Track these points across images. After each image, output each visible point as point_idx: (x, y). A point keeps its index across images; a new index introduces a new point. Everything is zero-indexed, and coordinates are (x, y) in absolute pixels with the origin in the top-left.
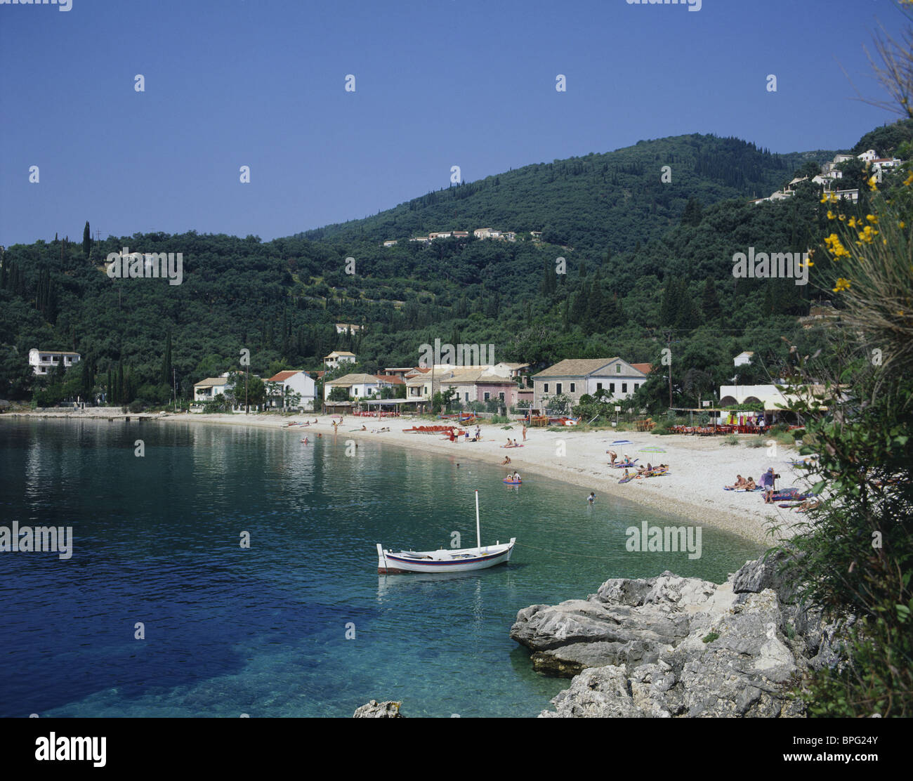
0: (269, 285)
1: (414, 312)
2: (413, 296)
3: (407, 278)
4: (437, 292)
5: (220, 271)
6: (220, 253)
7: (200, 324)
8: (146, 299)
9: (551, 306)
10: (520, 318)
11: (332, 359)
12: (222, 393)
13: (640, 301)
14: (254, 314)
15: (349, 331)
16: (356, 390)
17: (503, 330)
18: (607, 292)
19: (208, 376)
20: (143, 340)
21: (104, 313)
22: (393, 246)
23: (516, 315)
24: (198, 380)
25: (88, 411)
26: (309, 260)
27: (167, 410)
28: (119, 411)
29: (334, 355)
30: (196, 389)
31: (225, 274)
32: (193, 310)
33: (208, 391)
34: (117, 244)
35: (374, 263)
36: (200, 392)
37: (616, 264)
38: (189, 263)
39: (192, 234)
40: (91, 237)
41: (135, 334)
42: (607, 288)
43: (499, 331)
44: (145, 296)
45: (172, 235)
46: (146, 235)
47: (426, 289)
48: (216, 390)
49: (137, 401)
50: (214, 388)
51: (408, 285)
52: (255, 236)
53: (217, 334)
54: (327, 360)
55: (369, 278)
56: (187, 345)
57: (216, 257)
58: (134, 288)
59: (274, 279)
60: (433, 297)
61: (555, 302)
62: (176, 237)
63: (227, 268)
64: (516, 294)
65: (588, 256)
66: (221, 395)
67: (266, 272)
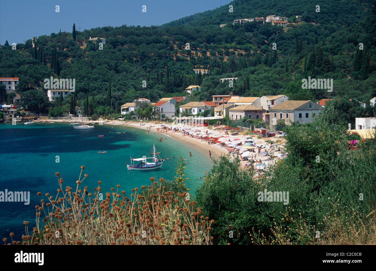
0: (161, 51)
1: (233, 62)
2: (233, 53)
3: (231, 44)
4: (246, 50)
5: (138, 45)
6: (138, 35)
7: (127, 73)
8: (102, 61)
9: (299, 60)
10: (283, 67)
11: (189, 90)
12: (133, 110)
13: (344, 58)
14: (154, 66)
15: (200, 73)
16: (194, 110)
17: (272, 74)
18: (327, 52)
19: (127, 102)
20: (99, 82)
21: (82, 69)
22: (225, 27)
23: (281, 65)
24: (123, 104)
25: (73, 119)
26: (181, 36)
27: (108, 119)
28: (87, 119)
29: (190, 87)
30: (122, 108)
31: (140, 46)
32: (124, 66)
33: (127, 110)
34: (88, 34)
35: (214, 36)
36: (124, 110)
37: (333, 37)
38: (123, 41)
39: (124, 27)
40: (76, 30)
41: (96, 79)
42: (327, 51)
43: (270, 74)
44: (101, 60)
45: (114, 27)
46: (102, 28)
47: (241, 49)
48: (131, 109)
49: (95, 115)
50: (130, 108)
51: (231, 48)
52: (155, 26)
53: (135, 78)
54: (187, 90)
55: (212, 44)
56: (120, 84)
57: (135, 37)
58: (96, 56)
59: (164, 47)
60: (244, 53)
61: (301, 58)
62: (116, 28)
63: (141, 43)
64: (287, 50)
65: (326, 28)
66: (132, 111)
67: (160, 44)
